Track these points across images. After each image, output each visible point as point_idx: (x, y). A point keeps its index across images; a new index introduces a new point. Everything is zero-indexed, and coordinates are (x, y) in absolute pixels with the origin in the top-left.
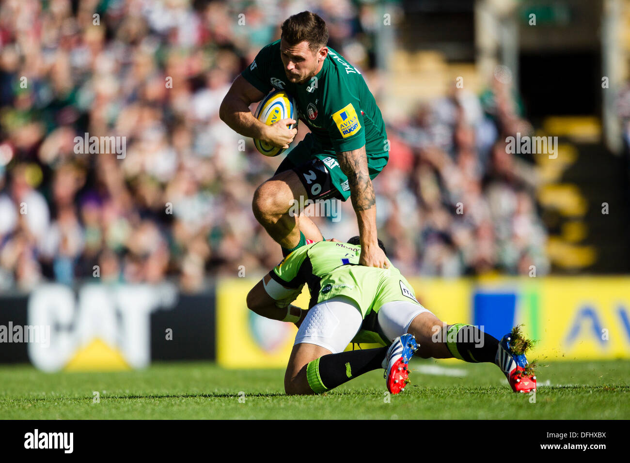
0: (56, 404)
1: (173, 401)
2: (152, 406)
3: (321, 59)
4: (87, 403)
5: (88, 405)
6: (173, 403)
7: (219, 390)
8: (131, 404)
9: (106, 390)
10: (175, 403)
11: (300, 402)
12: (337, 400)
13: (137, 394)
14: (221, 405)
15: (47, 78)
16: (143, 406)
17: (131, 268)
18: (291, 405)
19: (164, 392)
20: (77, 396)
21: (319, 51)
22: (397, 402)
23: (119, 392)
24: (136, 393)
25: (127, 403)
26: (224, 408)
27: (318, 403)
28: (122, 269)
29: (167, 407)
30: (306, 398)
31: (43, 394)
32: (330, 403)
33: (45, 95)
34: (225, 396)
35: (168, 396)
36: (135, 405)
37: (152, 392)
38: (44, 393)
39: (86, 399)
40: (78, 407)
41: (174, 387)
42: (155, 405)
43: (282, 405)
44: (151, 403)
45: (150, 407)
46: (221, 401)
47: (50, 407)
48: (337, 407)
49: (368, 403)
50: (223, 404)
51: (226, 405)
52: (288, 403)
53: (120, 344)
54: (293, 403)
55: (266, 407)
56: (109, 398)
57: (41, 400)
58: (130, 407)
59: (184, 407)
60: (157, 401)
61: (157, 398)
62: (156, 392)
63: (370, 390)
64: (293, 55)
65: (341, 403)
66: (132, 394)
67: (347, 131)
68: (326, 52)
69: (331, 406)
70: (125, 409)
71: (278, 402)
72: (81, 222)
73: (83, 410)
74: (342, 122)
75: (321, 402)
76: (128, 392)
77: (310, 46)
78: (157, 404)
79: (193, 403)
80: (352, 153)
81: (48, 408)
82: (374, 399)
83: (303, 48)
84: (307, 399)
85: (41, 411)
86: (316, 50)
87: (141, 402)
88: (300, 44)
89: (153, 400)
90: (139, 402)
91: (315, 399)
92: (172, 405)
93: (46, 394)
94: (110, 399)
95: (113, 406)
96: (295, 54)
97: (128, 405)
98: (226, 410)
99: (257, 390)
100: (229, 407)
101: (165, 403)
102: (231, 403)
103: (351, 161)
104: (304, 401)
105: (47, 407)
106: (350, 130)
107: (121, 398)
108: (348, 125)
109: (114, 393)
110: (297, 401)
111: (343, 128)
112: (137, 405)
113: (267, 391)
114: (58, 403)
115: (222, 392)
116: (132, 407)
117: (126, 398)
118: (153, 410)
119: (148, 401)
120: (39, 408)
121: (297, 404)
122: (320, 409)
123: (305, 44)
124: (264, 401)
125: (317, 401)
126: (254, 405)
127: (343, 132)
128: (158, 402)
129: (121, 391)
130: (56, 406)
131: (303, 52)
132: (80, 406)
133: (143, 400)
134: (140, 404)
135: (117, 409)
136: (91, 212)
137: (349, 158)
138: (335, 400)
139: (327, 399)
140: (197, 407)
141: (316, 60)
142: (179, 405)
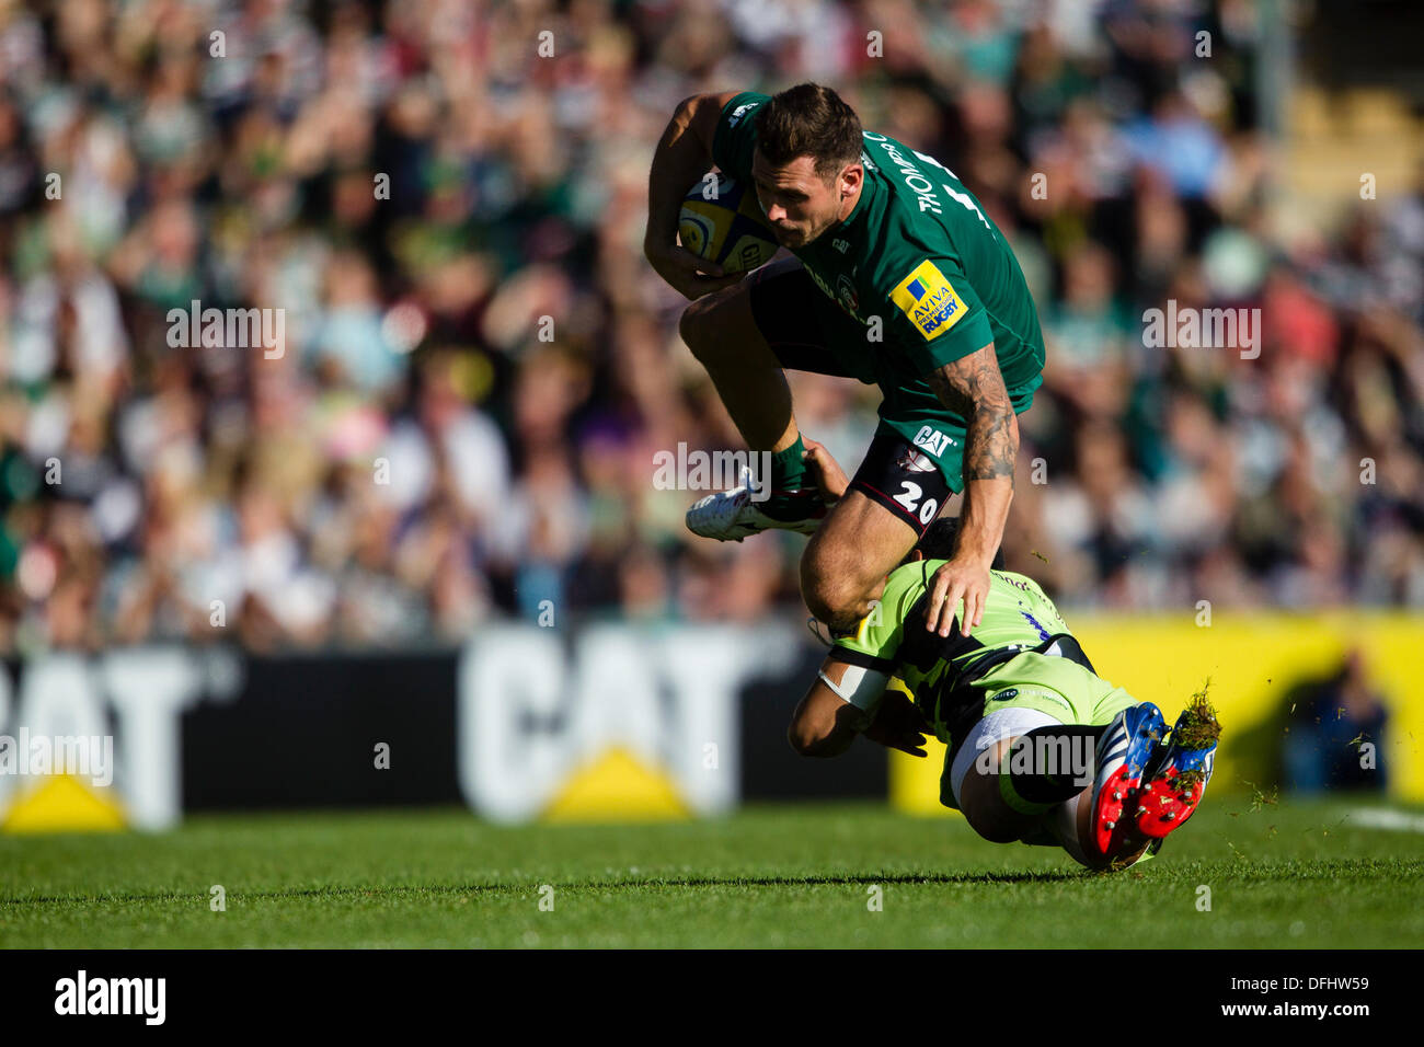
0: (524, 897)
1: (791, 890)
2: (743, 902)
3: (846, 192)
4: (594, 896)
5: (597, 899)
6: (791, 894)
7: (896, 865)
8: (695, 896)
9: (639, 866)
10: (796, 895)
11: (1081, 894)
12: (1167, 888)
13: (709, 876)
14: (901, 900)
15: (502, 152)
16: (722, 902)
17: (694, 586)
18: (1061, 900)
19: (771, 870)
20: (570, 879)
21: (841, 173)
22: (1303, 892)
23: (668, 870)
24: (705, 872)
25: (684, 897)
26: (906, 907)
27: (1123, 896)
28: (674, 588)
29: (778, 902)
30: (1096, 883)
31: (494, 875)
32: (1150, 894)
33: (498, 191)
34: (908, 880)
35: (778, 881)
36: (703, 899)
37: (743, 870)
38: (496, 873)
39: (592, 885)
40: (575, 904)
41: (793, 859)
42: (749, 900)
43: (1040, 900)
44: (740, 896)
45: (738, 904)
46: (901, 891)
47: (508, 904)
48: (1165, 904)
49: (1237, 895)
50: (906, 898)
51: (911, 901)
52: (1054, 893)
53: (668, 759)
54: (1066, 894)
55: (1003, 903)
56: (644, 883)
57: (488, 888)
58: (692, 904)
59: (813, 905)
60: (754, 891)
61: (754, 885)
62: (752, 870)
63: (1242, 865)
64: (779, 188)
65: (1174, 894)
66: (697, 874)
67: (931, 323)
68: (857, 176)
69: (1151, 901)
70: (682, 909)
71: (1031, 892)
72: (581, 480)
73: (585, 911)
74: (917, 305)
75: (1129, 893)
76: (687, 870)
77: (818, 168)
78: (754, 898)
79: (837, 895)
80: (957, 366)
81: (506, 907)
82: (1249, 887)
83: (802, 173)
84: (1098, 886)
85: (490, 914)
86: (833, 175)
87: (717, 893)
88: (794, 164)
89: (745, 889)
90: (714, 892)
91: (1116, 886)
92: (789, 901)
93: (502, 874)
94: (646, 887)
95: (655, 902)
96: (783, 185)
97: (688, 900)
98: (912, 910)
99: (982, 866)
100: (920, 904)
101: (773, 896)
102: (923, 896)
103: (960, 383)
104: (1090, 889)
105: (502, 903)
106: (939, 319)
107: (671, 883)
108: (932, 308)
109: (658, 872)
110: (1075, 890)
111: (921, 317)
112: (709, 900)
113: (1006, 867)
114: (528, 896)
115: (904, 869)
116: (698, 904)
117: (683, 883)
118: (746, 910)
119: (733, 889)
120: (486, 906)
121: (1074, 896)
122: (1126, 909)
123: (806, 163)
124: (1001, 890)
125: (1119, 889)
126: (975, 899)
127: (925, 327)
128: (757, 893)
129: (672, 868)
130: (524, 901)
131: (802, 180)
132: (578, 901)
133: (722, 889)
134: (716, 898)
135: (662, 908)
136: (603, 460)
137: (953, 378)
138: (1162, 888)
139: (1144, 886)
140: (846, 904)
141: (834, 195)
142: (805, 900)
